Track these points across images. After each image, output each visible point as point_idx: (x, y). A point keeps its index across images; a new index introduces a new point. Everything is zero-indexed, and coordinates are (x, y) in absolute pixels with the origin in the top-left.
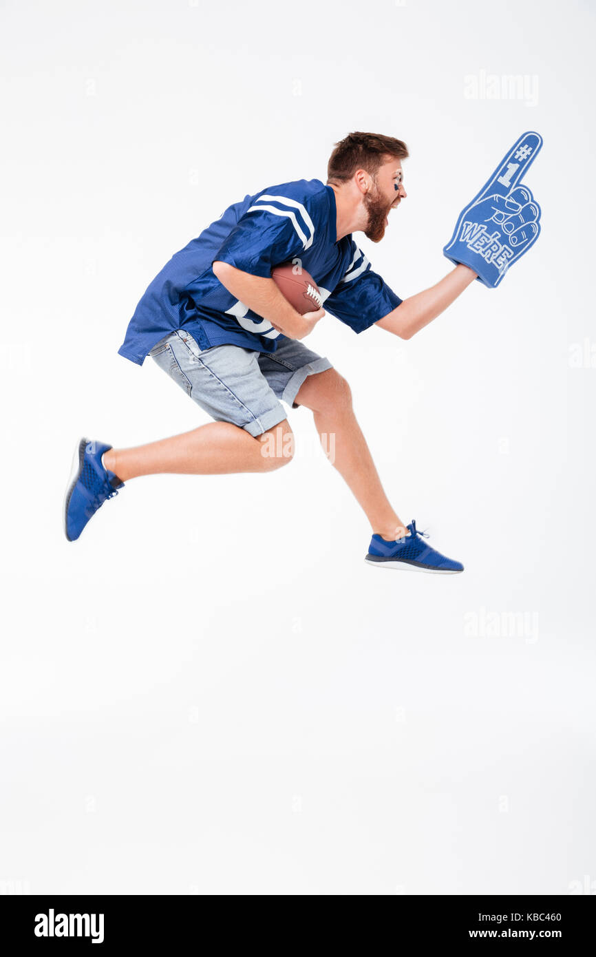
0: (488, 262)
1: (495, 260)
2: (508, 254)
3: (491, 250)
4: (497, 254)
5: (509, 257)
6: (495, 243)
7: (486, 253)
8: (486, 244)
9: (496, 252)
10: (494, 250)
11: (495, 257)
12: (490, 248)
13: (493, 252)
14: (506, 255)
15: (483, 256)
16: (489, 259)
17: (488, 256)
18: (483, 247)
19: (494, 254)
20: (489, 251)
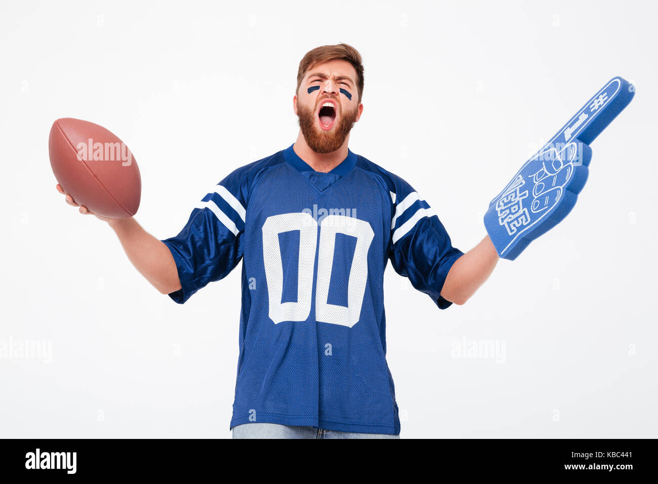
0: (501, 224)
1: (509, 223)
2: (524, 220)
3: (510, 211)
4: (513, 217)
5: (525, 224)
6: (518, 203)
7: (504, 212)
8: (510, 202)
9: (513, 214)
10: (513, 211)
11: (510, 220)
12: (509, 208)
13: (511, 213)
14: (522, 220)
15: (499, 215)
16: (503, 220)
17: (504, 217)
18: (505, 204)
19: (510, 216)
20: (508, 211)
